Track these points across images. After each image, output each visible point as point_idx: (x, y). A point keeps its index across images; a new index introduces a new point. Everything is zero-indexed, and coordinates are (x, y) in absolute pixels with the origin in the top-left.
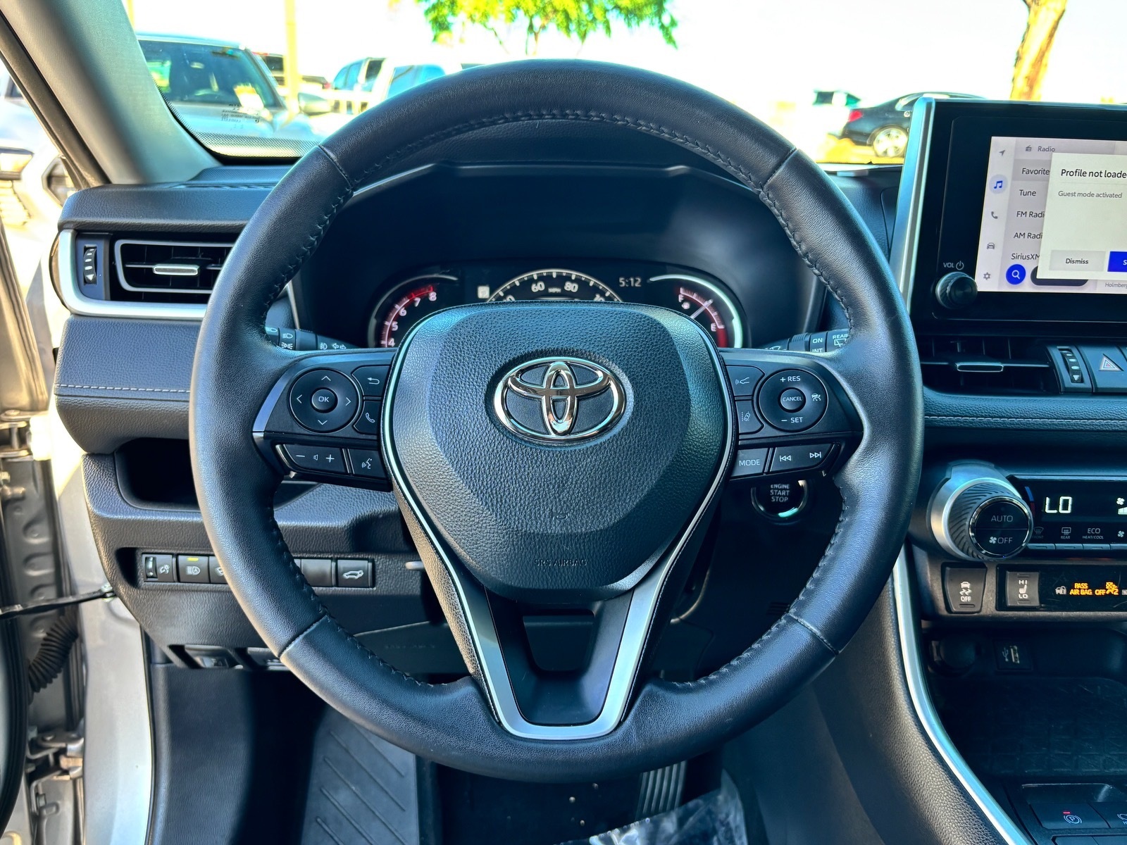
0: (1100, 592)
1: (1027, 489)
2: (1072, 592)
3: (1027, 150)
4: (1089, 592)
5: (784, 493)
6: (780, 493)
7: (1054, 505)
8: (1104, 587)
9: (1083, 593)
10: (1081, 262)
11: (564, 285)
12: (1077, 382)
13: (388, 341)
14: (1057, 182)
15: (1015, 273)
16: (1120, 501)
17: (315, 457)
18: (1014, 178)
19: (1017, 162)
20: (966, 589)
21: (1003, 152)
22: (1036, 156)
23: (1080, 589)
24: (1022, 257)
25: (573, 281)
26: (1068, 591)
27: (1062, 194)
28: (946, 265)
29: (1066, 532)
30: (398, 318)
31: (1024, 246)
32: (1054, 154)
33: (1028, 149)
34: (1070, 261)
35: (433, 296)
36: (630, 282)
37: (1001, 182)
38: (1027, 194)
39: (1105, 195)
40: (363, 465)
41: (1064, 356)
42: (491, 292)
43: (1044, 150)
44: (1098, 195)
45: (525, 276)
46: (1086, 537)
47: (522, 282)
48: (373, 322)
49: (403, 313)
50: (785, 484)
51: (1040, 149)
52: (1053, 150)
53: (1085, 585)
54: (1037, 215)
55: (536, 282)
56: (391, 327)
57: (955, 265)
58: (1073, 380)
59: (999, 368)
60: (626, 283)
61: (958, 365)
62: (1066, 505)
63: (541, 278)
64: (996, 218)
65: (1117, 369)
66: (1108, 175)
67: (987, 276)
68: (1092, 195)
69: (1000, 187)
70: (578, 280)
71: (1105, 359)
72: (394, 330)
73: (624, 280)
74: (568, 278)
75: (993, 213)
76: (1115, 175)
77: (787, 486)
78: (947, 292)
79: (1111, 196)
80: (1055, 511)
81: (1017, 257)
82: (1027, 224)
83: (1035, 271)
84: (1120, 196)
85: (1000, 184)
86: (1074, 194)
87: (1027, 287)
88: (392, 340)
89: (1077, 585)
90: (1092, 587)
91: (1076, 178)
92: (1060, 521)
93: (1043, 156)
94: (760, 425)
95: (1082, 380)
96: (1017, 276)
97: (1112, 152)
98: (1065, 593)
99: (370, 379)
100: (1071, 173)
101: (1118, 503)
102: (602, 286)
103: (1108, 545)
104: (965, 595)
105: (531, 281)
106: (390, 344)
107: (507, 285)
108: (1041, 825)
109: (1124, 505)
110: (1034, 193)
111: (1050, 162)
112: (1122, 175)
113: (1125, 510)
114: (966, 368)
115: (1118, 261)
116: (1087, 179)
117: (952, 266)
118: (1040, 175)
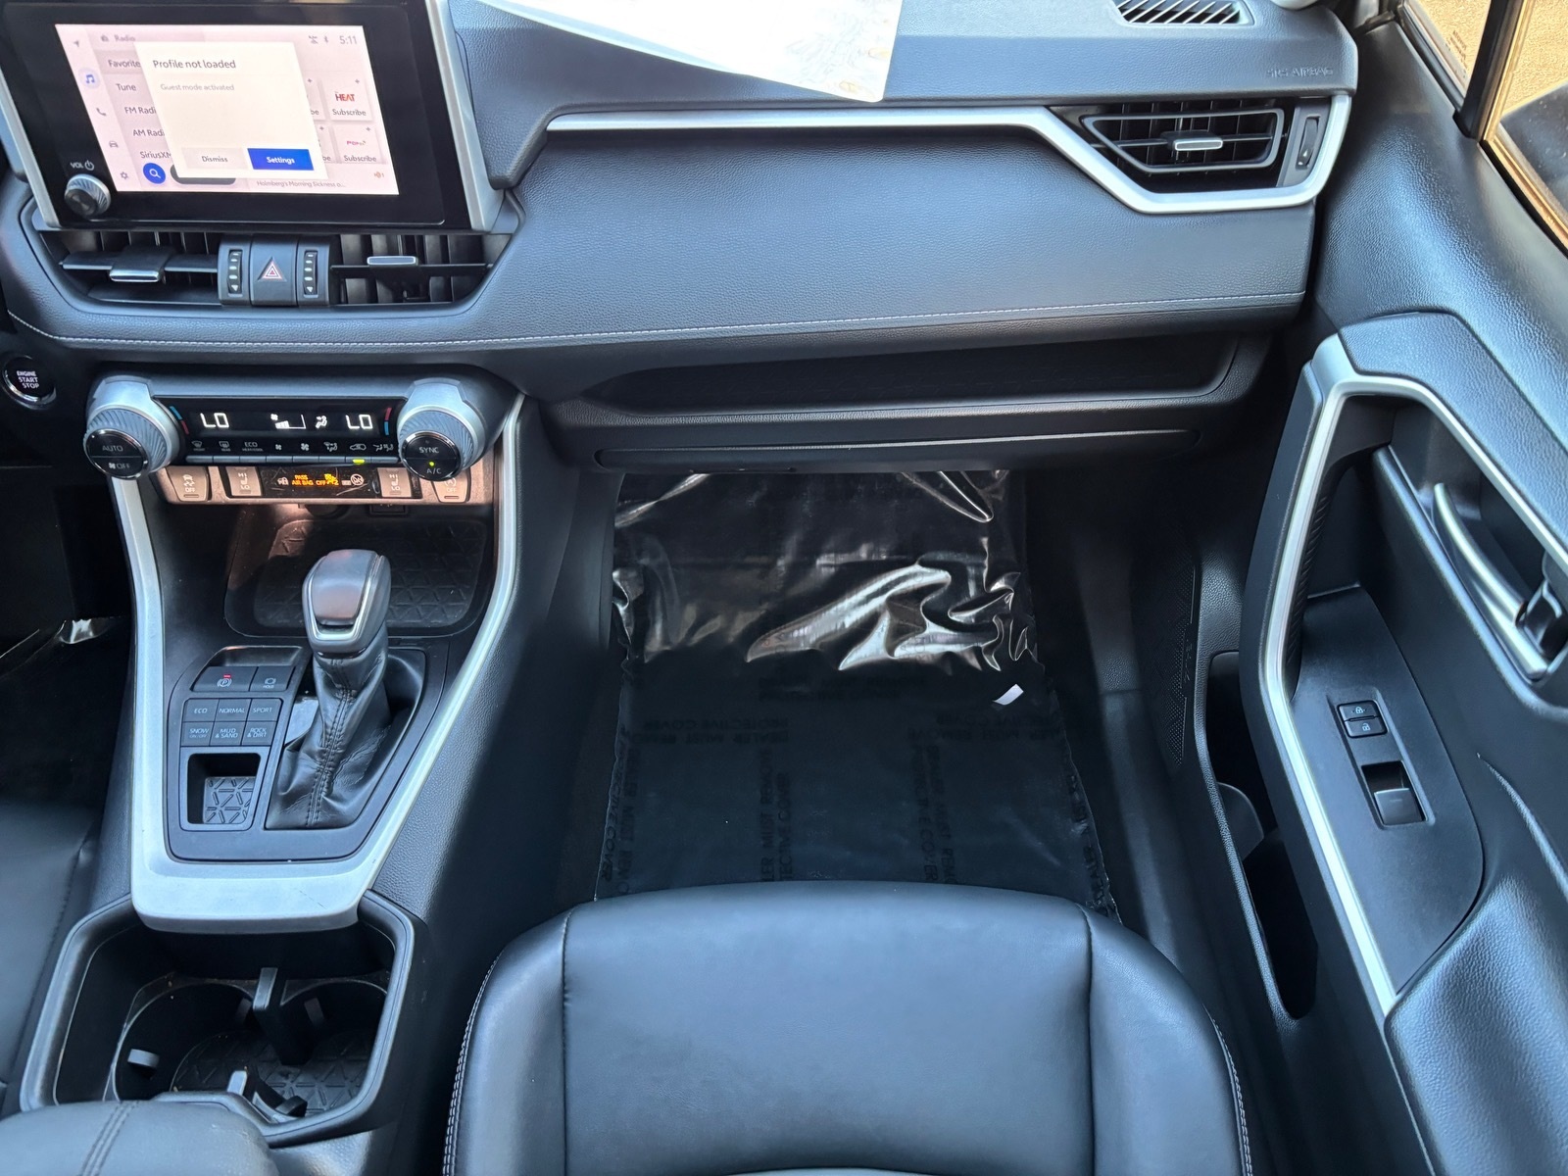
0: (320, 483)
1: (172, 408)
2: (294, 483)
3: (102, 39)
4: (311, 483)
5: (32, 380)
6: (27, 380)
7: (210, 421)
8: (323, 478)
9: (304, 483)
10: (219, 160)
12: (235, 292)
14: (152, 73)
16: (275, 417)
18: (104, 72)
19: (98, 54)
20: (189, 481)
21: (77, 43)
22: (112, 45)
23: (301, 480)
24: (152, 156)
26: (290, 480)
27: (164, 87)
28: (74, 165)
29: (225, 446)
31: (148, 144)
32: (135, 43)
33: (104, 38)
34: (205, 159)
37: (91, 76)
38: (126, 88)
39: (214, 88)
41: (229, 259)
43: (123, 39)
44: (206, 88)
46: (244, 449)
50: (31, 371)
51: (116, 38)
52: (133, 39)
53: (305, 477)
54: (148, 111)
57: (83, 165)
58: (229, 291)
59: (152, 278)
61: (113, 274)
62: (222, 420)
64: (105, 114)
65: (281, 277)
66: (207, 65)
67: (124, 175)
68: (199, 88)
69: (93, 81)
71: (272, 264)
75: (98, 110)
76: (216, 65)
77: (33, 374)
79: (222, 88)
80: (213, 426)
81: (147, 156)
82: (142, 121)
83: (173, 171)
84: (231, 88)
85: (90, 79)
86: (178, 88)
87: (170, 186)
89: (298, 477)
90: (313, 478)
91: (173, 70)
92: (219, 435)
93: (123, 45)
95: (240, 291)
96: (157, 175)
98: (287, 483)
100: (165, 64)
101: (273, 418)
103: (264, 458)
104: (189, 486)
108: (192, 689)
109: (281, 420)
110: (133, 88)
111: (135, 53)
112: (225, 65)
113: (284, 425)
114: (115, 277)
115: (260, 158)
116: (186, 70)
117: (80, 166)
118: (131, 67)
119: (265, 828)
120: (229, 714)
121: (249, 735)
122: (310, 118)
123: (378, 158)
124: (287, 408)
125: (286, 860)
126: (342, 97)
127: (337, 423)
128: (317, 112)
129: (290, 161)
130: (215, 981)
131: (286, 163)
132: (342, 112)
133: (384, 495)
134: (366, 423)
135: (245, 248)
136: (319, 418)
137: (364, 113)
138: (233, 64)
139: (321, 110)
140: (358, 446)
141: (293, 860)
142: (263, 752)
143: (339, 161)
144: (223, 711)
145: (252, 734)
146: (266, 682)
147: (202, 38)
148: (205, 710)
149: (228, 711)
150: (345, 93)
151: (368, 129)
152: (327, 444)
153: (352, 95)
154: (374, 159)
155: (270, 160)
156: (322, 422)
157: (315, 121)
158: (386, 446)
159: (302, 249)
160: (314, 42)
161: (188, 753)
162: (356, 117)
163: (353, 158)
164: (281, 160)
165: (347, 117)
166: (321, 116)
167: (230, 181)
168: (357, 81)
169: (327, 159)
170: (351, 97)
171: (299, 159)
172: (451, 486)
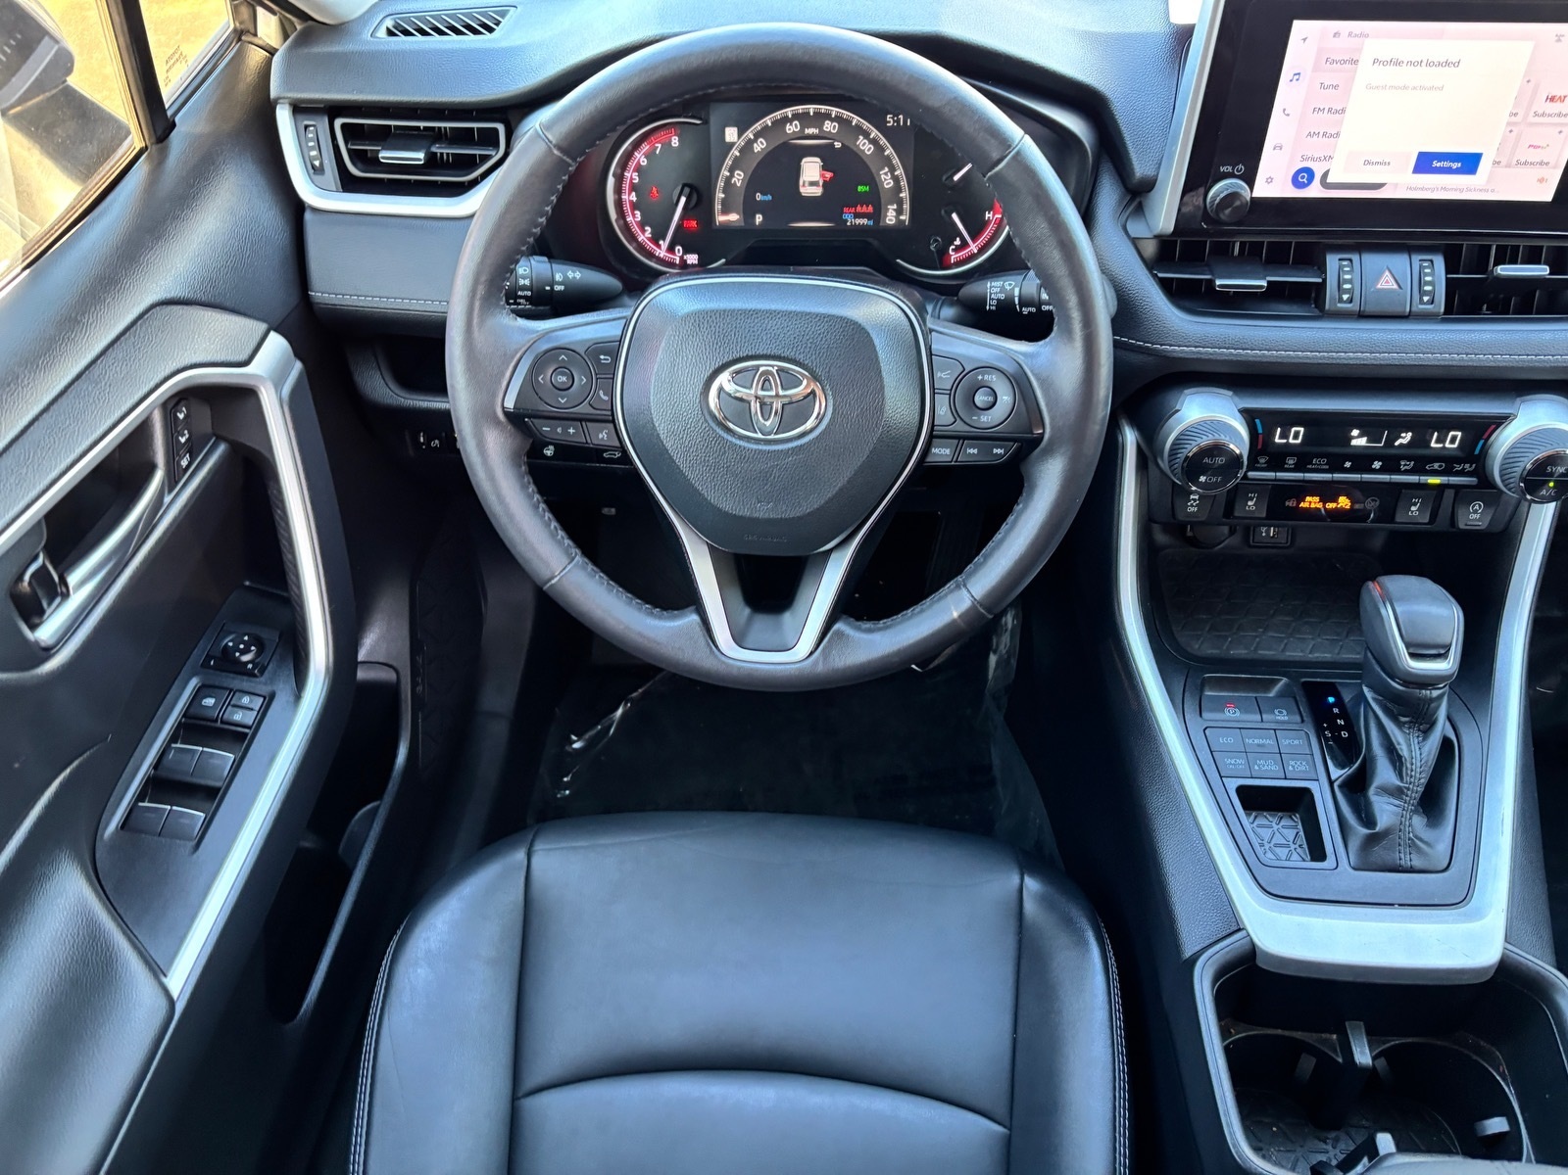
0: (1331, 506)
1: (1257, 421)
2: (1302, 505)
3: (1334, 36)
4: (1320, 506)
7: (1284, 435)
8: (1336, 501)
9: (1313, 506)
10: (1381, 164)
11: (824, 124)
12: (1345, 302)
13: (629, 195)
14: (1365, 72)
15: (1302, 177)
16: (1355, 432)
17: (559, 430)
18: (1316, 68)
19: (1320, 50)
20: (1195, 500)
21: (1305, 40)
22: (1341, 42)
23: (1310, 502)
24: (1312, 159)
25: (832, 120)
26: (1298, 503)
27: (1369, 87)
28: (1223, 171)
29: (1291, 462)
30: (638, 169)
31: (1316, 147)
32: (1367, 40)
33: (1336, 35)
34: (1367, 163)
35: (675, 142)
36: (898, 121)
37: (1299, 74)
38: (1328, 87)
39: (1422, 88)
40: (601, 436)
41: (1340, 268)
42: (740, 136)
43: (1356, 35)
44: (1415, 88)
45: (778, 114)
46: (1310, 466)
47: (775, 123)
48: (611, 181)
49: (644, 162)
51: (1350, 34)
52: (1367, 36)
53: (1317, 499)
54: (1337, 112)
55: (791, 121)
56: (632, 179)
57: (1233, 169)
58: (1341, 300)
59: (1261, 287)
60: (894, 121)
61: (1218, 282)
62: (1297, 435)
63: (796, 116)
64: (1288, 115)
65: (1395, 286)
66: (1429, 64)
67: (1270, 180)
68: (1406, 88)
69: (1297, 80)
70: (838, 119)
71: (1387, 273)
72: (636, 181)
73: (893, 118)
74: (827, 116)
75: (1284, 110)
76: (1440, 64)
78: (1217, 202)
79: (1431, 88)
80: (1285, 441)
81: (1307, 159)
82: (1323, 122)
83: (1325, 175)
84: (1441, 88)
85: (1297, 77)
86: (1384, 87)
87: (1315, 191)
88: (634, 194)
89: (1308, 499)
90: (1324, 501)
91: (1390, 69)
92: (1287, 451)
93: (1354, 43)
94: (953, 420)
95: (1350, 301)
96: (1304, 180)
98: (1294, 505)
99: (602, 357)
100: (1384, 63)
101: (1352, 434)
102: (866, 125)
103: (1330, 475)
104: (1192, 506)
105: (785, 120)
106: (631, 198)
107: (758, 126)
108: (1201, 716)
109: (1360, 436)
110: (1336, 87)
111: (1360, 50)
112: (1447, 63)
113: (1359, 441)
114: (1219, 286)
115: (1426, 163)
116: (1403, 69)
117: (1230, 169)
118: (1347, 66)
120: (1259, 745)
121: (1291, 768)
122: (1506, 118)
123: (1552, 163)
124: (1370, 424)
125: (1393, 905)
126: (1552, 99)
127: (1421, 441)
128: (1516, 114)
129: (1456, 165)
130: (1279, 1032)
131: (1450, 168)
132: (1543, 115)
134: (1453, 441)
135: (1355, 257)
136: (1403, 435)
138: (1457, 64)
139: (1521, 113)
140: (1436, 466)
142: (1313, 786)
143: (1508, 166)
144: (1251, 741)
145: (1293, 767)
146: (1276, 711)
147: (1440, 36)
148: (1231, 740)
149: (1256, 741)
150: (1560, 94)
151: (1561, 132)
152: (1403, 463)
153: (1565, 97)
155: (1436, 164)
156: (1406, 438)
157: (1508, 124)
158: (1467, 466)
159: (1416, 258)
161: (1232, 785)
162: (1557, 120)
163: (1526, 163)
164: (1446, 164)
165: (1545, 120)
166: (1518, 119)
169: (1497, 163)
170: (1562, 99)
171: (1469, 163)
172: (1475, 512)
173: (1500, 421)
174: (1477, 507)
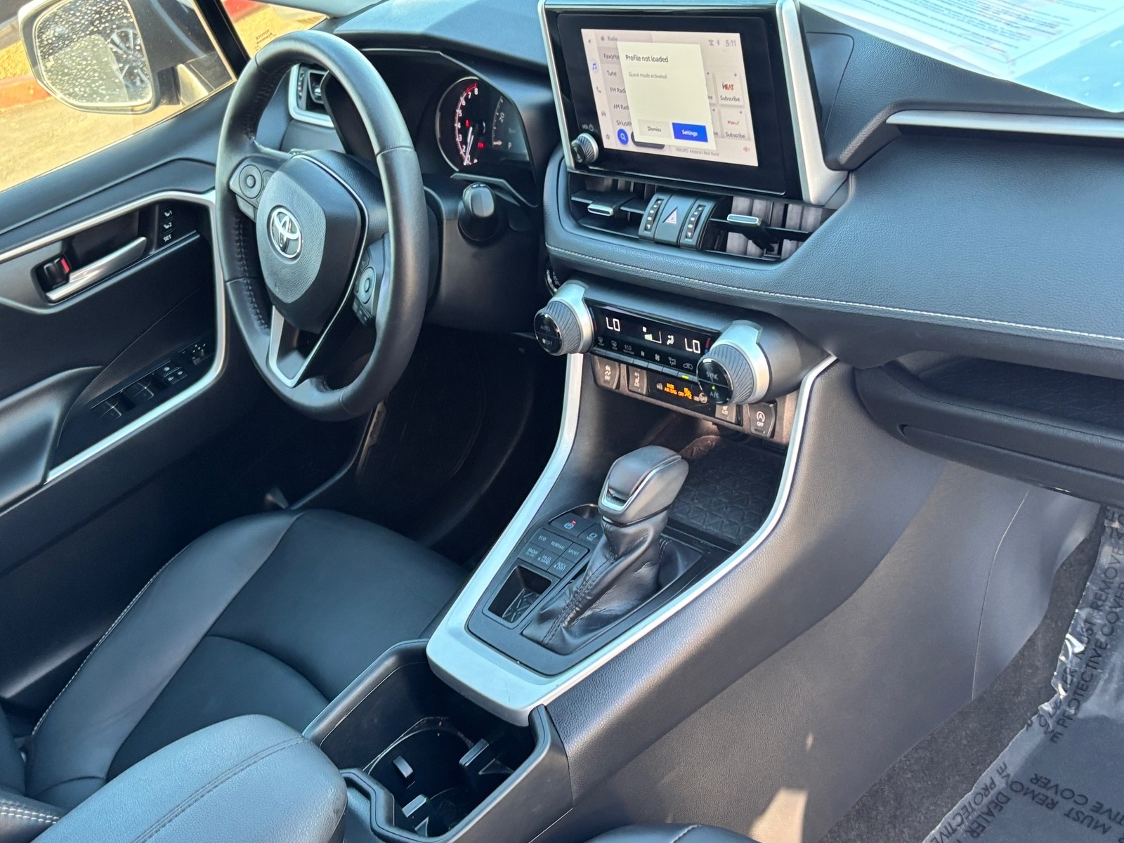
0: (681, 394)
2: (666, 389)
3: (602, 40)
4: (675, 392)
7: (611, 324)
8: (683, 392)
9: (672, 392)
10: (658, 130)
12: (648, 230)
14: (625, 64)
15: (623, 136)
16: (645, 329)
18: (602, 62)
19: (599, 49)
20: (608, 371)
21: (591, 42)
22: (607, 43)
23: (670, 389)
24: (623, 124)
26: (664, 387)
27: (631, 74)
28: (585, 127)
30: (462, 108)
31: (621, 115)
32: (618, 43)
33: (603, 38)
34: (650, 129)
37: (595, 64)
38: (612, 74)
39: (657, 76)
43: (612, 40)
44: (652, 76)
51: (609, 38)
52: (616, 40)
53: (672, 386)
54: (622, 91)
57: (589, 127)
58: (646, 228)
59: (608, 213)
61: (591, 206)
62: (615, 325)
64: (602, 91)
66: (653, 59)
67: (608, 137)
68: (648, 76)
69: (597, 68)
75: (598, 88)
76: (658, 60)
79: (660, 77)
80: (611, 328)
81: (620, 123)
82: (618, 98)
83: (633, 136)
84: (665, 77)
85: (595, 66)
86: (639, 75)
87: (630, 147)
89: (668, 385)
90: (677, 389)
91: (636, 62)
92: (613, 336)
93: (612, 43)
95: (650, 229)
96: (624, 138)
97: (651, 41)
98: (662, 389)
100: (631, 59)
101: (644, 331)
104: (607, 375)
108: (550, 523)
109: (648, 333)
110: (615, 74)
111: (617, 49)
112: (661, 59)
113: (649, 337)
114: (591, 209)
115: (680, 131)
116: (643, 62)
117: (587, 127)
118: (615, 59)
119: (521, 634)
120: (555, 547)
121: (555, 567)
122: (707, 101)
123: (746, 136)
125: (517, 661)
126: (725, 87)
127: (679, 344)
128: (711, 97)
129: (695, 134)
131: (692, 136)
132: (726, 99)
133: (716, 416)
134: (695, 347)
135: (665, 198)
136: (669, 337)
137: (738, 99)
138: (666, 60)
139: (714, 96)
140: (688, 366)
141: (521, 663)
142: (554, 581)
143: (723, 137)
144: (554, 544)
146: (591, 535)
148: (545, 539)
149: (556, 545)
150: (728, 83)
151: (741, 112)
152: (670, 359)
153: (732, 86)
154: (744, 136)
155: (685, 133)
156: (671, 340)
157: (711, 104)
159: (697, 203)
160: (711, 44)
161: (518, 564)
162: (733, 103)
163: (731, 135)
164: (690, 133)
165: (728, 102)
166: (714, 101)
167: (661, 147)
168: (735, 75)
169: (716, 134)
171: (700, 133)
172: (760, 420)
173: (715, 336)
174: (761, 416)
